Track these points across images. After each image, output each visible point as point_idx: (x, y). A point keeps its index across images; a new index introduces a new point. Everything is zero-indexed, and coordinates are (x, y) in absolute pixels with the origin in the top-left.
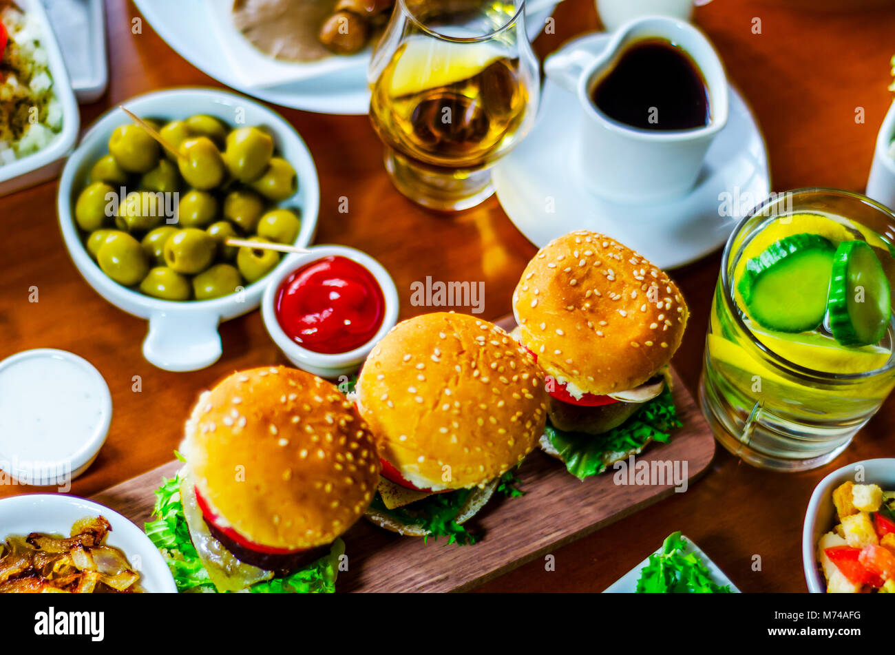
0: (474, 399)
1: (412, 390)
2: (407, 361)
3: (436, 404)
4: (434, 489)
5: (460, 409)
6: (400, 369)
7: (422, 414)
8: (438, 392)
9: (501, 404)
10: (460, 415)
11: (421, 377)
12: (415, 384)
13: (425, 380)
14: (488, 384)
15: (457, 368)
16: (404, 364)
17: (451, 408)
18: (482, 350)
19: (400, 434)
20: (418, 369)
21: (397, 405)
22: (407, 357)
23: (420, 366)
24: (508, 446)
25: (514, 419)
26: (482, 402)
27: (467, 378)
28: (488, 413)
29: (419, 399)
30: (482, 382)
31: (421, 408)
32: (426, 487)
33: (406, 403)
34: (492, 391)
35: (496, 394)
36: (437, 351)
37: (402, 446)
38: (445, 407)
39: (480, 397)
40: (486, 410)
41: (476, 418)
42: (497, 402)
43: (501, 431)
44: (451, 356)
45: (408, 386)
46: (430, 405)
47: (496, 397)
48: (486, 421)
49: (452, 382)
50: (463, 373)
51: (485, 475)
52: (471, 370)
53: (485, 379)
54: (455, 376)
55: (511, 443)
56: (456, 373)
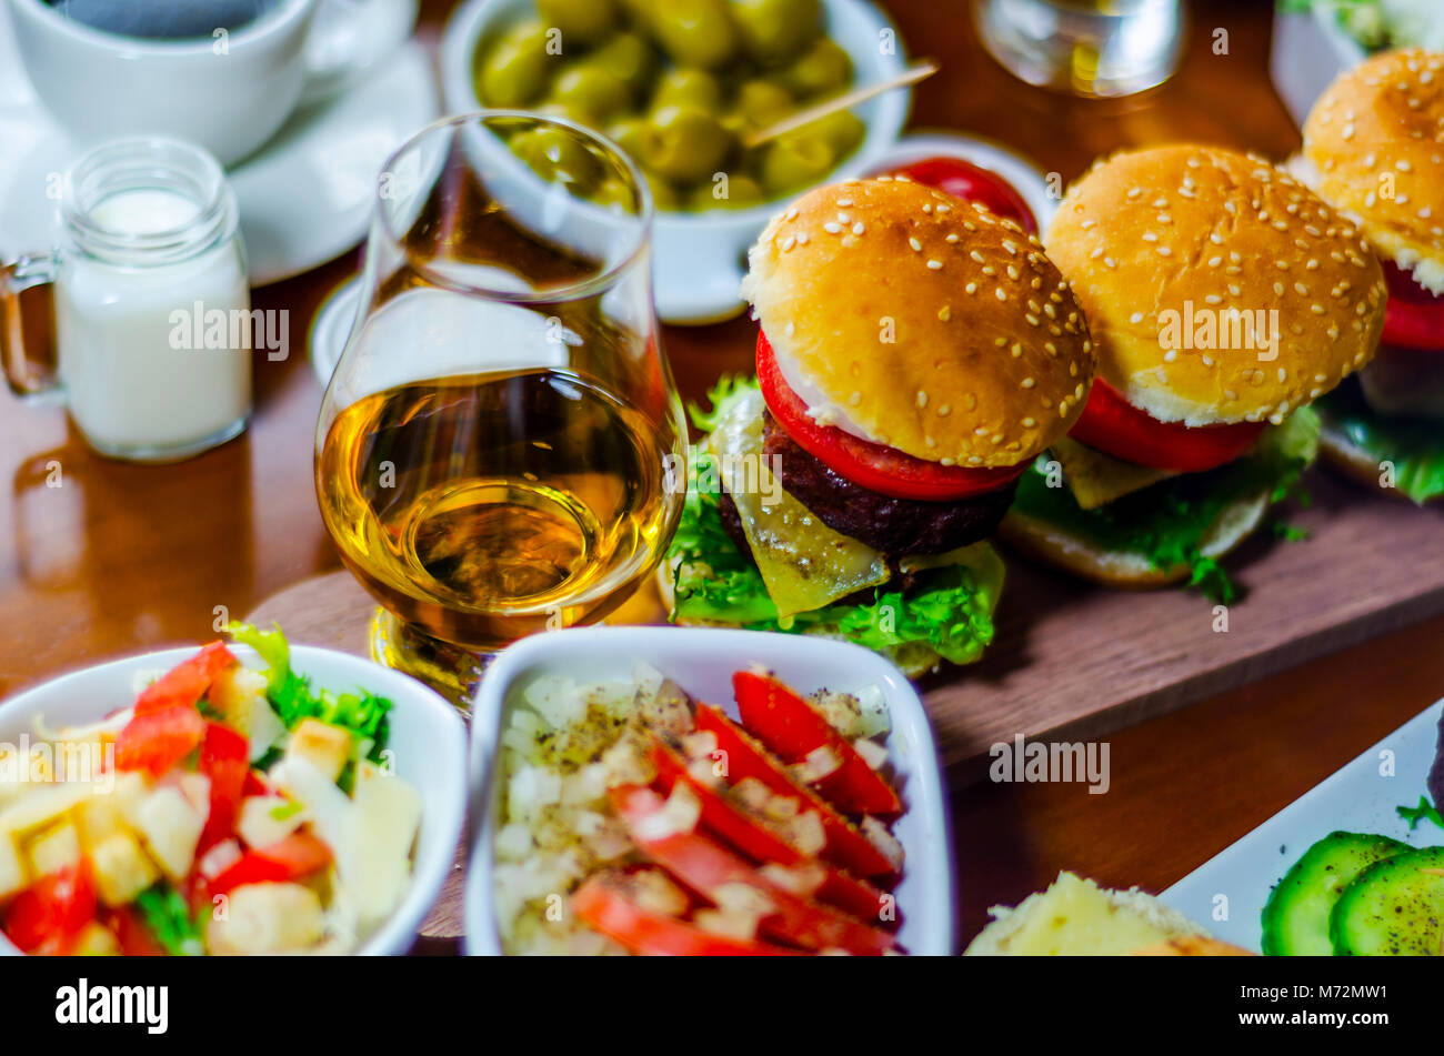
0: (1265, 252)
1: (1150, 237)
2: (1135, 198)
3: (1197, 257)
4: (1191, 422)
5: (1241, 264)
6: (1121, 209)
7: (1171, 274)
8: (1197, 239)
9: (1312, 263)
10: (1240, 275)
11: (1164, 218)
12: (1155, 226)
13: (1172, 223)
14: (1285, 232)
15: (1229, 206)
16: (1128, 202)
17: (1223, 264)
18: (1267, 188)
19: (1129, 312)
20: (1155, 208)
21: (1122, 264)
22: (1134, 192)
23: (1160, 203)
24: (1328, 338)
25: (1336, 291)
26: (1280, 256)
27: (1248, 222)
28: (1290, 275)
29: (1165, 250)
30: (1274, 228)
31: (1169, 264)
32: (1175, 418)
33: (1142, 257)
34: (1294, 244)
35: (1302, 249)
36: (1187, 183)
37: (1134, 334)
38: (1215, 261)
39: (1274, 249)
40: (1288, 271)
41: (1271, 284)
42: (1306, 260)
43: (1316, 308)
44: (1214, 191)
45: (1141, 232)
46: (1186, 258)
47: (1302, 253)
48: (1289, 288)
49: (1222, 224)
50: (1240, 213)
51: (1286, 390)
52: (1252, 212)
53: (1281, 225)
54: (1224, 218)
55: (1333, 332)
56: (1229, 214)
